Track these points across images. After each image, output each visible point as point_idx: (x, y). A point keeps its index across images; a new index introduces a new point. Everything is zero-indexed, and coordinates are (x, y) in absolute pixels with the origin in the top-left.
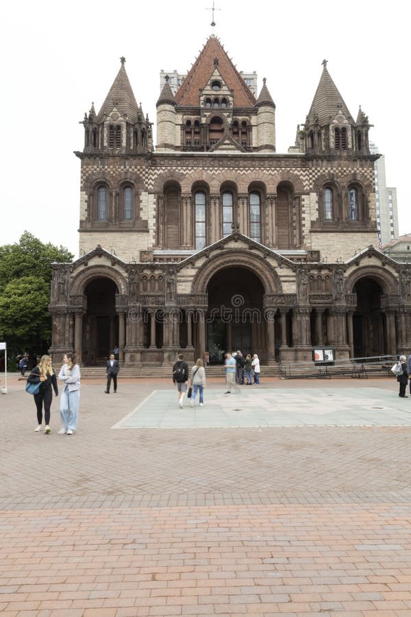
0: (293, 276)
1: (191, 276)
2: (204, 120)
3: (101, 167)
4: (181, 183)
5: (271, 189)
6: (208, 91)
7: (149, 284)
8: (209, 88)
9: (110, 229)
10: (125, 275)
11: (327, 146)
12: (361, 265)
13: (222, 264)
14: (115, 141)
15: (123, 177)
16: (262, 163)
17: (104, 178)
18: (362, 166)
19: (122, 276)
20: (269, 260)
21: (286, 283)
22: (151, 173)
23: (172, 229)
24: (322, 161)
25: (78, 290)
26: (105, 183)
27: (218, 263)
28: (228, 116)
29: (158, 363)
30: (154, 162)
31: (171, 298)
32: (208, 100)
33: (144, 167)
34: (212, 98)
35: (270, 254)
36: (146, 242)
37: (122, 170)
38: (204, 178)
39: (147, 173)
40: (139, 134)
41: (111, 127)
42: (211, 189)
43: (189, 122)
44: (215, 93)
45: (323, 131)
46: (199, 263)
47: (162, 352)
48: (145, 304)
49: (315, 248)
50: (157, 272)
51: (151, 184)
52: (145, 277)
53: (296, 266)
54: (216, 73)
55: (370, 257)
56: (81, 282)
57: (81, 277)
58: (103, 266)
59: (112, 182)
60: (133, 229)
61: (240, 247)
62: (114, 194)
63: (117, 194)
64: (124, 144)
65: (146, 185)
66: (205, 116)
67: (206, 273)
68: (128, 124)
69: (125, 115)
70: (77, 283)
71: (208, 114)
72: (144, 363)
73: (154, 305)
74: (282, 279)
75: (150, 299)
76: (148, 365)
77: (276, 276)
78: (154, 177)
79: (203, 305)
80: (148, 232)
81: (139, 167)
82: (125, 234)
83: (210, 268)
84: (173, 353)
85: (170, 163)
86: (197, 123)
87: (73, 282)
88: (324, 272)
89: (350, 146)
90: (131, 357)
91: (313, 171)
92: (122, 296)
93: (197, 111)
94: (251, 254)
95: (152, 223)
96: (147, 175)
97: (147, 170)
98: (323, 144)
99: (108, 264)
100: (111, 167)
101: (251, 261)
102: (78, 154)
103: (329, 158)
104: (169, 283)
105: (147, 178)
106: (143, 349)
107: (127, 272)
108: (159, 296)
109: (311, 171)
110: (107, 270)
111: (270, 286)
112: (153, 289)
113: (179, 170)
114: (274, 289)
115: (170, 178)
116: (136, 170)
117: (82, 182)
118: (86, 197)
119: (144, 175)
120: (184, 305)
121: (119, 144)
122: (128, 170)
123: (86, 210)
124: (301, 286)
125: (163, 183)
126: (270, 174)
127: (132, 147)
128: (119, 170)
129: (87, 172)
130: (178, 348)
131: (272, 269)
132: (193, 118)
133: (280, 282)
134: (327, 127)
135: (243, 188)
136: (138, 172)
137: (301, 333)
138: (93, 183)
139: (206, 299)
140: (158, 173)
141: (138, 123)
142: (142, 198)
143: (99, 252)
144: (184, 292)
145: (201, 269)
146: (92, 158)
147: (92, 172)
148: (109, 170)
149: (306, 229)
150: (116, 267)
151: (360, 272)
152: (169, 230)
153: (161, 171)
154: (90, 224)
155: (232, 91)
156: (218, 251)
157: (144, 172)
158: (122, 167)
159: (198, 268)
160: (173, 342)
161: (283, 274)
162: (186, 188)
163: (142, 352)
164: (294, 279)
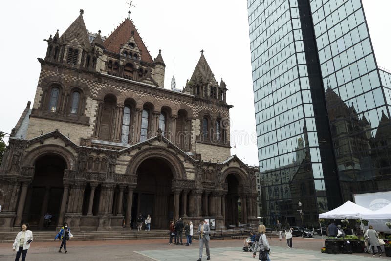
0: (193, 169)
1: (126, 161)
2: (121, 63)
3: (58, 73)
4: (117, 97)
5: (175, 112)
6: (126, 46)
7: (94, 164)
8: (127, 45)
9: (58, 119)
10: (76, 155)
11: (206, 95)
12: (230, 166)
13: (149, 155)
14: (72, 59)
15: (75, 84)
16: (170, 96)
17: (60, 82)
18: (223, 110)
19: (73, 155)
20: (179, 156)
21: (188, 173)
22: (96, 86)
23: (105, 127)
24: (204, 102)
25: (30, 163)
26: (59, 85)
27: (146, 154)
28: (138, 65)
29: (93, 227)
30: (100, 80)
31: (111, 176)
32: (125, 52)
33: (92, 81)
34: (128, 51)
35: (180, 153)
36: (86, 133)
37: (75, 79)
38: (134, 96)
39: (94, 85)
40: (91, 59)
41: (71, 49)
42: (137, 105)
43: (111, 62)
44: (130, 49)
45: (204, 86)
46: (134, 153)
47: (99, 218)
48: (89, 179)
49: (198, 152)
50: (101, 156)
51: (95, 93)
52: (92, 158)
53: (195, 162)
54: (132, 38)
55: (234, 162)
56: (35, 157)
57: (35, 152)
58: (57, 146)
59: (66, 86)
60: (78, 122)
61: (162, 145)
62: (65, 94)
63: (68, 95)
64: (79, 63)
65: (92, 93)
66: (123, 61)
67: (137, 160)
68: (84, 51)
69: (83, 45)
70: (30, 157)
71: (124, 60)
72: (82, 227)
73: (96, 181)
74: (187, 170)
75: (94, 175)
76: (84, 229)
77: (183, 168)
78: (98, 89)
79: (133, 183)
80: (89, 125)
81: (88, 80)
82: (70, 124)
83: (141, 157)
84: (107, 219)
85: (111, 82)
86: (116, 63)
87: (27, 156)
88: (211, 168)
89: (218, 98)
90: (72, 222)
91: (199, 107)
92: (71, 171)
93: (118, 57)
94: (168, 151)
95: (93, 120)
96: (93, 87)
97: (94, 84)
98: (204, 93)
99: (62, 144)
100: (67, 75)
101: (168, 155)
102: (40, 60)
103: (208, 102)
104: (111, 165)
105: (93, 88)
106: (81, 215)
107: (77, 153)
108: (100, 173)
109: (197, 107)
110: (59, 149)
111: (179, 174)
112: (96, 168)
113: (118, 89)
114: (181, 176)
115: (110, 92)
116: (86, 82)
117: (39, 81)
118: (42, 92)
119: (91, 86)
120: (120, 183)
121: (75, 62)
122: (80, 80)
123: (40, 102)
124: (198, 175)
125: (104, 95)
126: (175, 103)
127: (84, 66)
128: (73, 79)
129: (46, 74)
130: (112, 216)
131: (181, 163)
132: (114, 59)
133: (185, 172)
134: (206, 85)
135: (158, 108)
136: (87, 84)
137: (196, 207)
138: (50, 83)
139: (136, 179)
140: (102, 87)
141: (92, 52)
142: (87, 101)
143: (56, 135)
144: (121, 173)
145: (135, 157)
146: (52, 66)
147: (50, 75)
148: (64, 77)
149: (193, 140)
150: (69, 148)
151: (229, 170)
152: (103, 127)
153: (104, 86)
154: (41, 112)
155: (141, 51)
156: (147, 146)
157: (92, 85)
158: (75, 78)
159: (132, 156)
160: (108, 211)
161: (187, 166)
162: (120, 101)
163: (81, 218)
164: (193, 170)
